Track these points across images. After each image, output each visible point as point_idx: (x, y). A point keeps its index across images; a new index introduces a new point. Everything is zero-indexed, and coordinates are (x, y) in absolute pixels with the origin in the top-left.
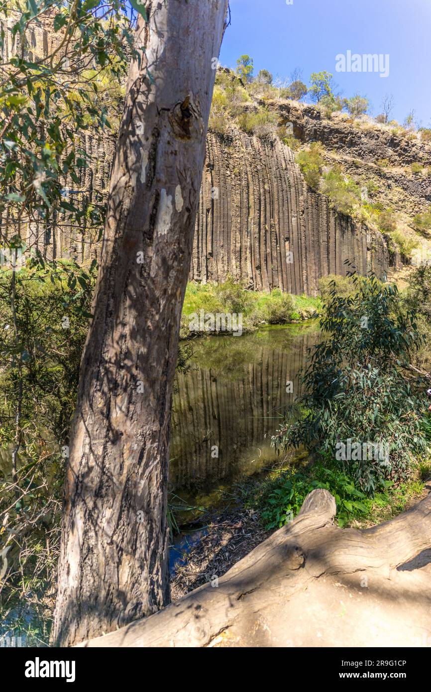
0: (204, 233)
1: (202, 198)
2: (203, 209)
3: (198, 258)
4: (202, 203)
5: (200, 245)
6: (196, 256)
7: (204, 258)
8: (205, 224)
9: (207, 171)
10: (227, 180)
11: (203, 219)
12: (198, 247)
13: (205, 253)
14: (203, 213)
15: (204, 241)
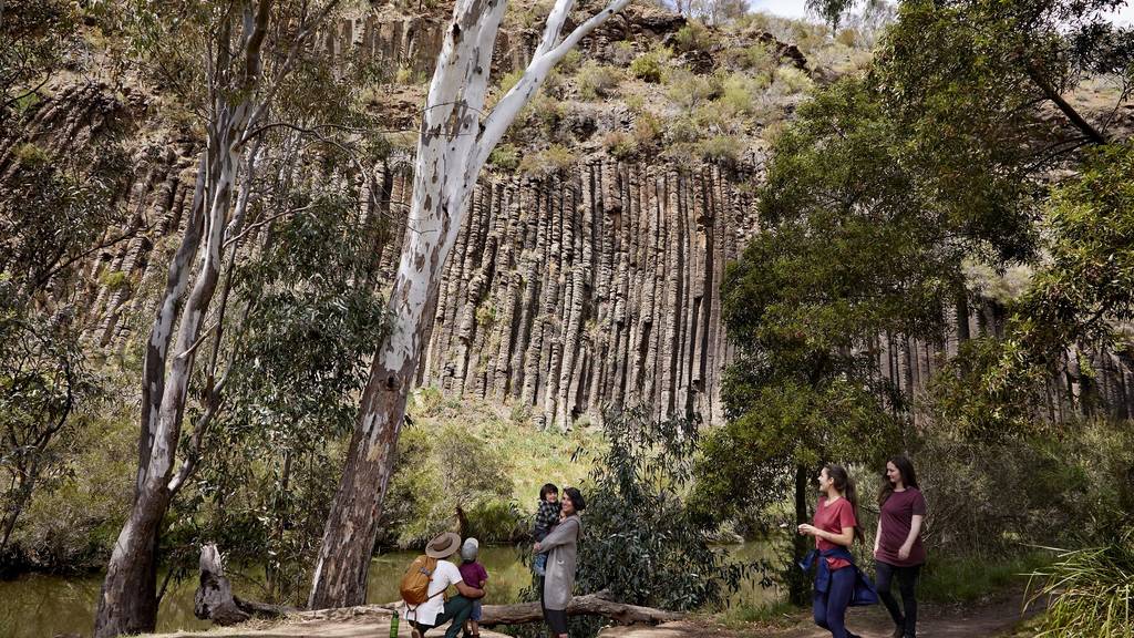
0: (688, 342)
1: (688, 278)
2: (687, 298)
3: (672, 390)
4: (688, 288)
5: (678, 365)
6: (668, 386)
7: (684, 390)
8: (689, 325)
9: (699, 230)
10: (738, 244)
11: (686, 317)
12: (673, 370)
13: (686, 381)
14: (687, 305)
15: (686, 358)
